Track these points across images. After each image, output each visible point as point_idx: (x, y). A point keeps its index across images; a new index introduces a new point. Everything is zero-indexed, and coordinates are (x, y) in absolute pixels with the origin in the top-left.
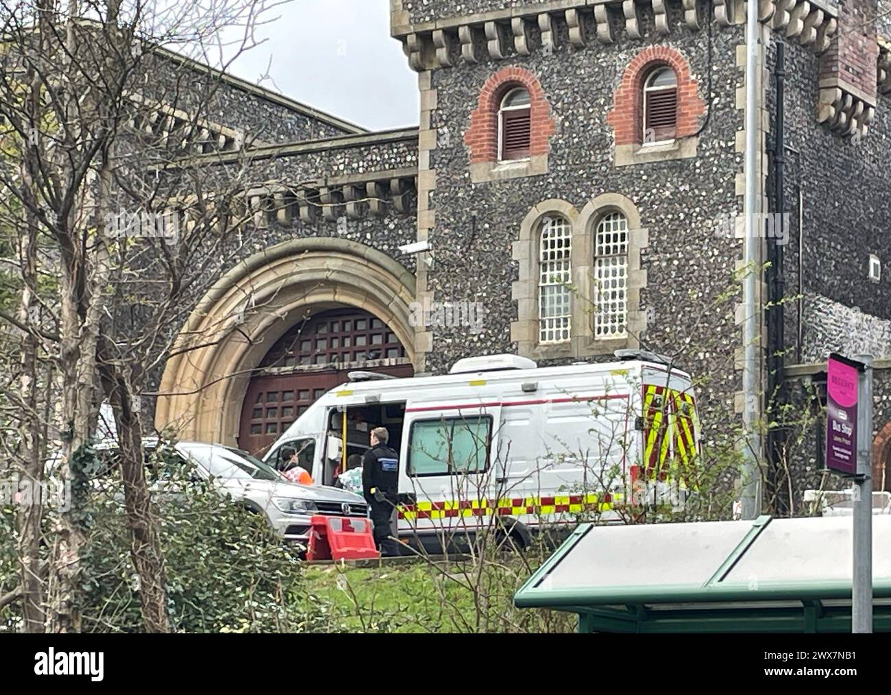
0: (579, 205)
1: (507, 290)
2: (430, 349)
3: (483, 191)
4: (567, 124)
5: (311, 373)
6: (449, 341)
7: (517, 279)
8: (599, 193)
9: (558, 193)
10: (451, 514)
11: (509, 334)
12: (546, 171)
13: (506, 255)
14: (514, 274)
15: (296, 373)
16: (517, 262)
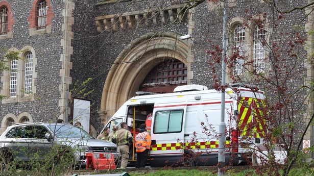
2: (192, 78)
3: (212, 13)
5: (162, 86)
6: (199, 74)
10: (169, 148)
12: (235, 5)
15: (157, 86)
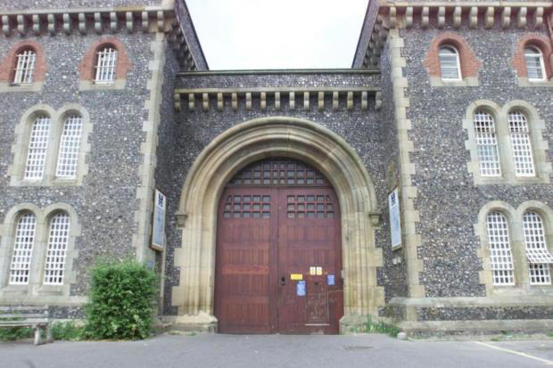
0: (501, 104)
1: (462, 144)
2: (414, 173)
3: (440, 91)
4: (487, 63)
6: (426, 169)
7: (467, 139)
8: (511, 99)
9: (486, 96)
11: (466, 169)
12: (477, 85)
13: (458, 126)
14: (465, 136)
16: (466, 130)
